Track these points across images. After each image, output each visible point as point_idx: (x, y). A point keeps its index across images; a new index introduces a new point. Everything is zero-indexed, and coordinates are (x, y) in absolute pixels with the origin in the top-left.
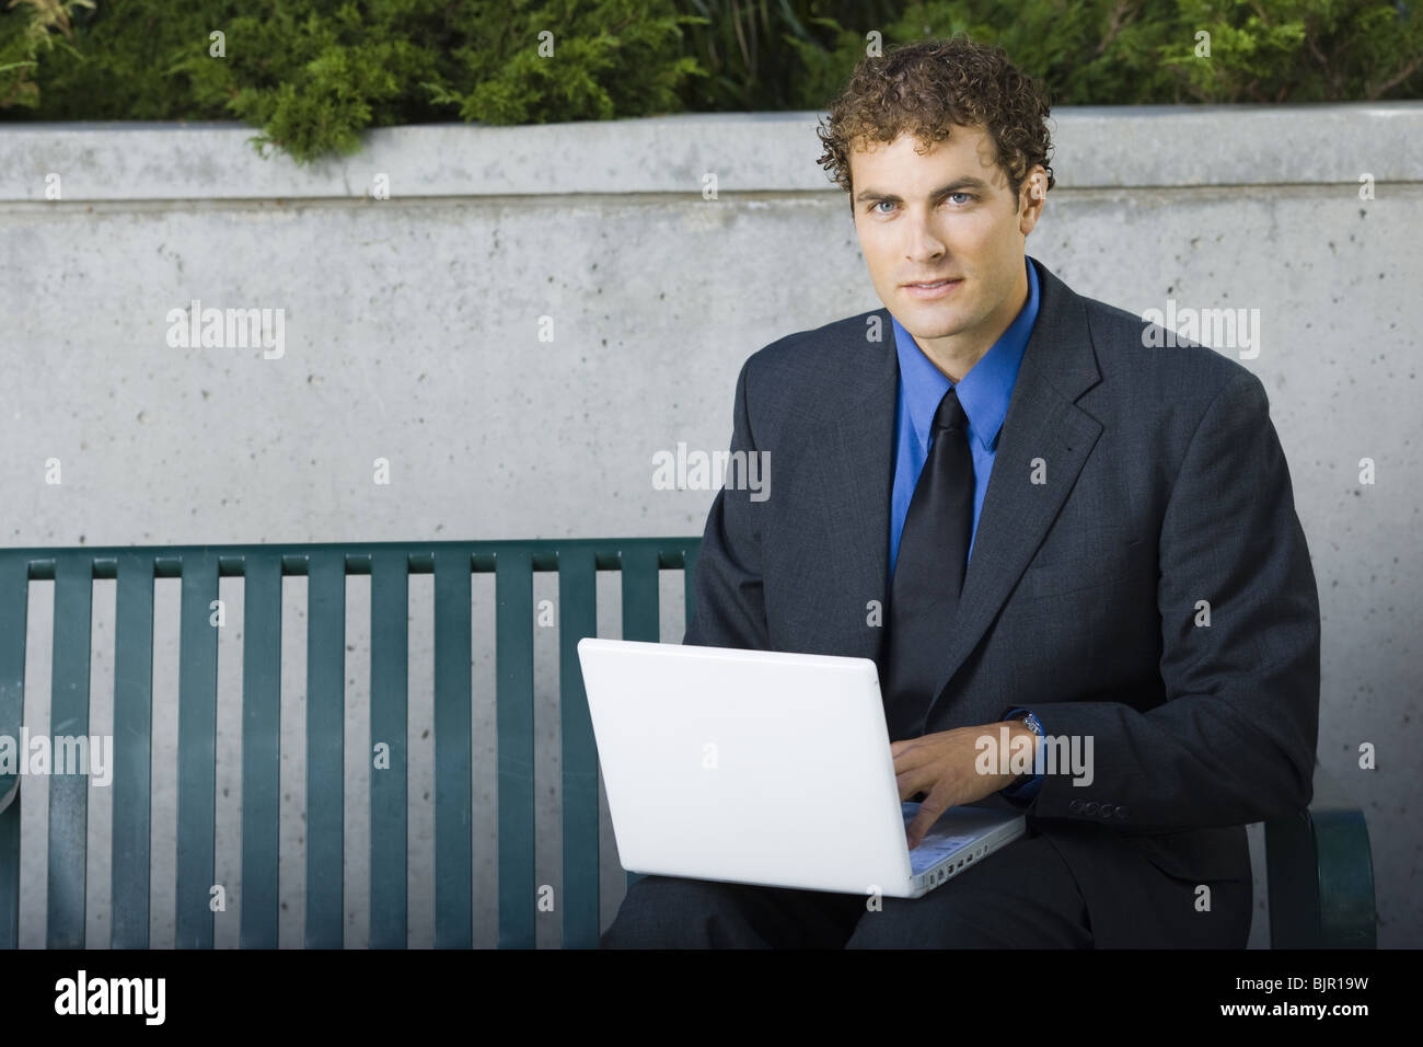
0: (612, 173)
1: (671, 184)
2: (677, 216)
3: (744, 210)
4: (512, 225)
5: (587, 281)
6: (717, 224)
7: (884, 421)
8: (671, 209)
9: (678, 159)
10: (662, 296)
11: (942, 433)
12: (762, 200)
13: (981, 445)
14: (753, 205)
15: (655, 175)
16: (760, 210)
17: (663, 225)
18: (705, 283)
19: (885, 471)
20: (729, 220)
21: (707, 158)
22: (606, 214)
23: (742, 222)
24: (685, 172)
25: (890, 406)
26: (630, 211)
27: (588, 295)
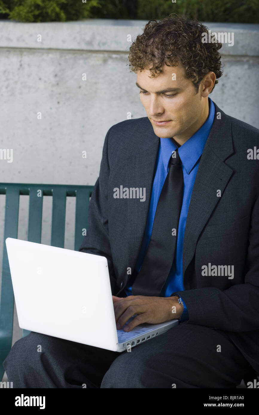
0: (64, 42)
1: (84, 47)
2: (86, 58)
3: (111, 57)
4: (27, 58)
5: (53, 80)
6: (100, 62)
7: (153, 157)
8: (84, 56)
9: (88, 38)
10: (80, 87)
11: (172, 166)
12: (117, 54)
13: (186, 172)
14: (114, 56)
15: (79, 43)
16: (116, 58)
17: (81, 62)
18: (96, 83)
19: (151, 177)
20: (105, 61)
21: (98, 38)
22: (61, 56)
23: (110, 62)
24: (90, 43)
25: (155, 152)
26: (69, 56)
27: (53, 86)
